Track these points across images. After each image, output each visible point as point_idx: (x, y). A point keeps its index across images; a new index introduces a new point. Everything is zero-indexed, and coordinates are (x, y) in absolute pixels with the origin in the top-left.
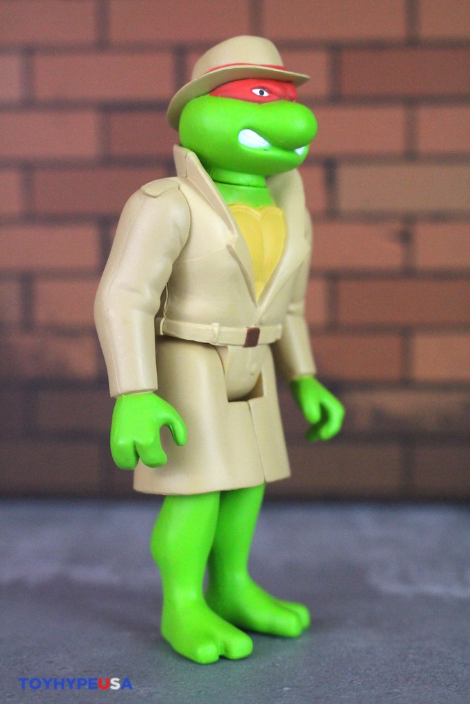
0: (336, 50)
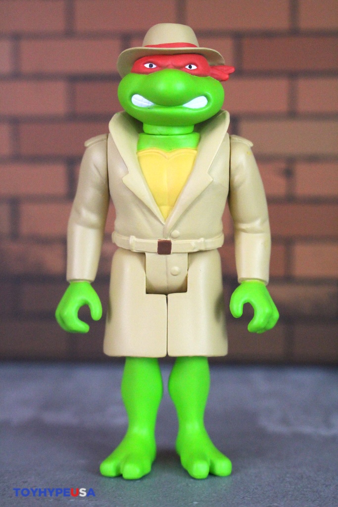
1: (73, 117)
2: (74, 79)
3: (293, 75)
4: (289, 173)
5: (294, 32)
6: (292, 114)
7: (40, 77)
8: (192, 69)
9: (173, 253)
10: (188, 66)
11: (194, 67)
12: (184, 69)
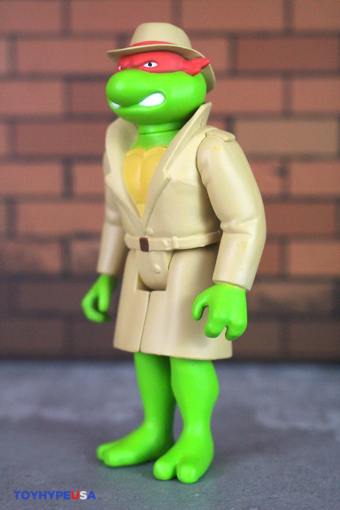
0: (234, 38)
1: (70, 117)
2: (71, 79)
3: (288, 75)
4: (283, 172)
5: (289, 33)
6: (287, 114)
7: (36, 77)
8: (152, 66)
9: (151, 251)
10: (148, 64)
11: (154, 65)
12: (141, 67)
